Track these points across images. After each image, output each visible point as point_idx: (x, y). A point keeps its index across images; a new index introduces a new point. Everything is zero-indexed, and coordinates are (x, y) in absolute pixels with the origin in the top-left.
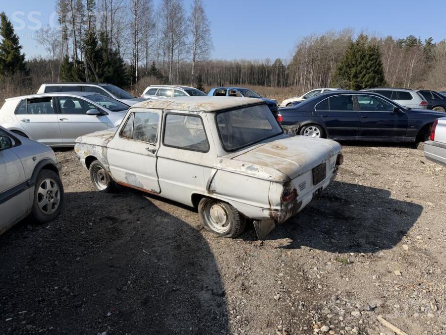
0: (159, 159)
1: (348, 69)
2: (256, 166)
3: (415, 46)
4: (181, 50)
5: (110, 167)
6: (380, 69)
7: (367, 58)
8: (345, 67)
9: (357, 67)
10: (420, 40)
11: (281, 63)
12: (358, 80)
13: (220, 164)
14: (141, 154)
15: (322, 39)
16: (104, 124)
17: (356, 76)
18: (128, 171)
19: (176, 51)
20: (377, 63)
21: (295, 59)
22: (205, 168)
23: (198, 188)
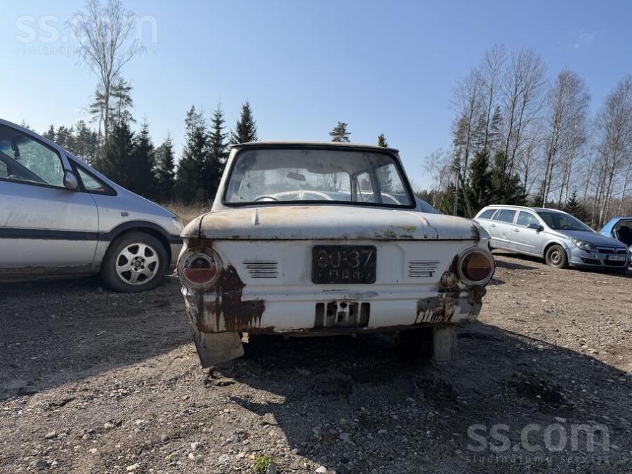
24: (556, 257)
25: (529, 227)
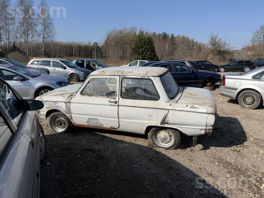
0: (120, 107)
1: (138, 50)
2: (196, 106)
3: (166, 37)
4: (33, 35)
5: (72, 115)
6: (154, 49)
7: (147, 43)
8: (136, 48)
9: (142, 48)
10: (168, 34)
11: (97, 45)
12: (143, 55)
13: (170, 107)
14: (104, 105)
15: (120, 31)
16: (26, 87)
17: (142, 53)
18: (90, 117)
19: (30, 36)
20: (152, 46)
21: (106, 42)
22: (158, 110)
23: (152, 122)
24: (74, 78)
25: (61, 68)
